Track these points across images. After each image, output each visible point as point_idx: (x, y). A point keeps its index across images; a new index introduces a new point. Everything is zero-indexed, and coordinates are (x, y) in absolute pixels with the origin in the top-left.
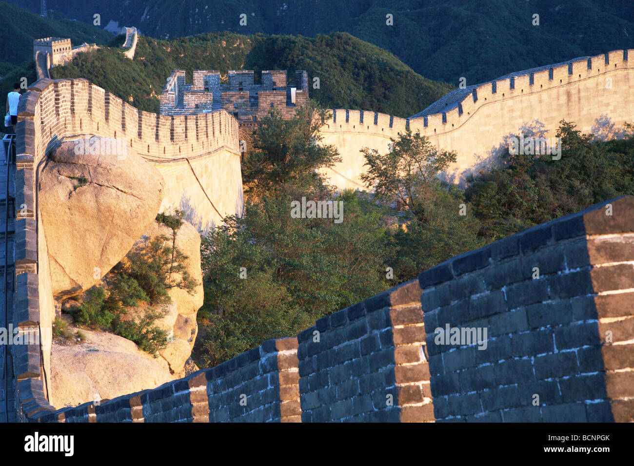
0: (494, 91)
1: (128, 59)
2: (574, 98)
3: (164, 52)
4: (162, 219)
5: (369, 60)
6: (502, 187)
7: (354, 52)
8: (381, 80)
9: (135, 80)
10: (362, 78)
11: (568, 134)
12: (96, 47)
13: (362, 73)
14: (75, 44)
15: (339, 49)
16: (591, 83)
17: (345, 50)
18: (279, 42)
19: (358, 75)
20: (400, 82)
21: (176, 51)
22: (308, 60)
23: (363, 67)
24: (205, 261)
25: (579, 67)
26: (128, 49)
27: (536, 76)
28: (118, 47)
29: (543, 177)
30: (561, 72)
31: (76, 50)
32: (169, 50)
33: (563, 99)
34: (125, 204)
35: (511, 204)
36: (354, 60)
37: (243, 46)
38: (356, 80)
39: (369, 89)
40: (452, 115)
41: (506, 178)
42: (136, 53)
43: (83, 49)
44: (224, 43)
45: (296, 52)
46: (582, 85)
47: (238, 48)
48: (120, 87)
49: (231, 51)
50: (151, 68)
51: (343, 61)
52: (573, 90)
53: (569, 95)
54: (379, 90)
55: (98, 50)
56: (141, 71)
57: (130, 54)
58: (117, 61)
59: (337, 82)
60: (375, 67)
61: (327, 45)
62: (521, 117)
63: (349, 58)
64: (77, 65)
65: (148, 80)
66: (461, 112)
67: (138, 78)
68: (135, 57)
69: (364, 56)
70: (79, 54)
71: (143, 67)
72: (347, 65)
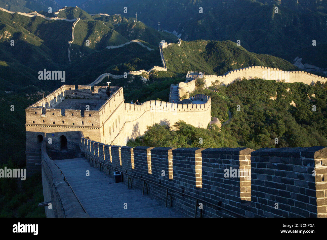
0: (233, 72)
1: (179, 46)
2: (246, 73)
3: (187, 44)
4: (187, 92)
5: (235, 47)
6: (232, 86)
7: (231, 45)
8: (237, 52)
9: (180, 52)
10: (233, 51)
11: (244, 78)
12: (172, 44)
13: (233, 50)
14: (168, 43)
15: (228, 44)
16: (249, 71)
17: (229, 45)
18: (214, 42)
19: (232, 51)
20: (242, 53)
21: (190, 44)
22: (220, 47)
23: (233, 49)
24: (189, 95)
25: (247, 69)
26: (179, 44)
27: (240, 70)
28: (177, 43)
29: (239, 85)
30: (244, 69)
31: (168, 45)
32: (188, 44)
33: (244, 73)
34: (184, 92)
35: (233, 89)
36: (231, 47)
37: (205, 43)
38: (231, 52)
39: (234, 54)
40: (227, 75)
41: (233, 85)
42: (181, 45)
43: (169, 45)
44: (201, 43)
45: (217, 45)
46: (247, 71)
47: (204, 44)
48: (177, 53)
49: (202, 44)
50: (184, 48)
51: (228, 47)
52: (246, 72)
53: (245, 73)
54: (236, 55)
55: (173, 45)
56: (182, 49)
57: (179, 45)
58: (177, 47)
59: (227, 52)
60: (236, 49)
61: (225, 43)
62: (238, 76)
63: (230, 46)
64: (168, 48)
65: (183, 52)
66: (228, 75)
67: (181, 51)
68: (180, 46)
69: (234, 46)
70: (169, 46)
71: (182, 48)
72: (229, 48)
